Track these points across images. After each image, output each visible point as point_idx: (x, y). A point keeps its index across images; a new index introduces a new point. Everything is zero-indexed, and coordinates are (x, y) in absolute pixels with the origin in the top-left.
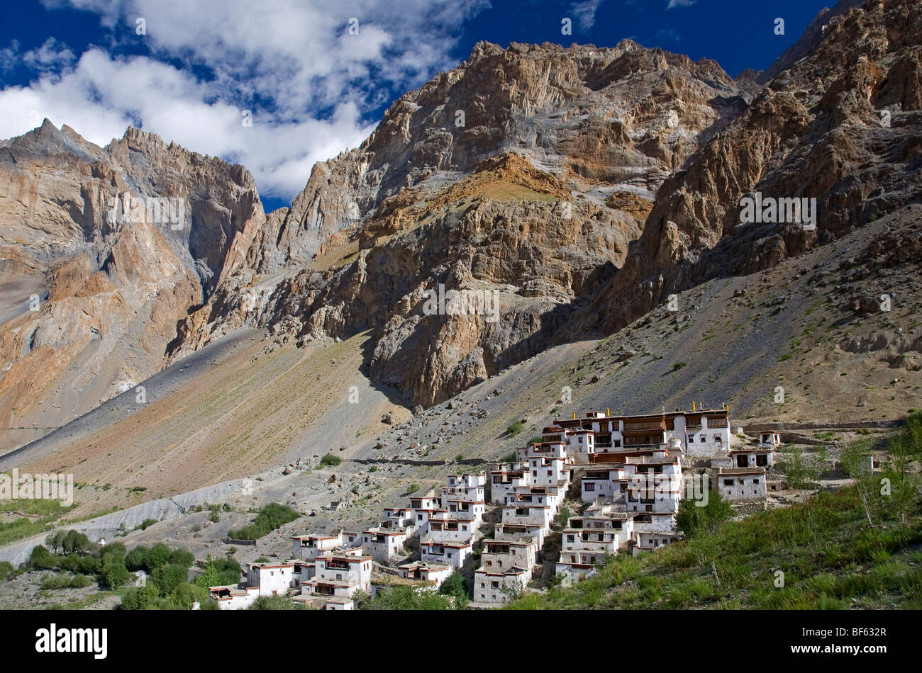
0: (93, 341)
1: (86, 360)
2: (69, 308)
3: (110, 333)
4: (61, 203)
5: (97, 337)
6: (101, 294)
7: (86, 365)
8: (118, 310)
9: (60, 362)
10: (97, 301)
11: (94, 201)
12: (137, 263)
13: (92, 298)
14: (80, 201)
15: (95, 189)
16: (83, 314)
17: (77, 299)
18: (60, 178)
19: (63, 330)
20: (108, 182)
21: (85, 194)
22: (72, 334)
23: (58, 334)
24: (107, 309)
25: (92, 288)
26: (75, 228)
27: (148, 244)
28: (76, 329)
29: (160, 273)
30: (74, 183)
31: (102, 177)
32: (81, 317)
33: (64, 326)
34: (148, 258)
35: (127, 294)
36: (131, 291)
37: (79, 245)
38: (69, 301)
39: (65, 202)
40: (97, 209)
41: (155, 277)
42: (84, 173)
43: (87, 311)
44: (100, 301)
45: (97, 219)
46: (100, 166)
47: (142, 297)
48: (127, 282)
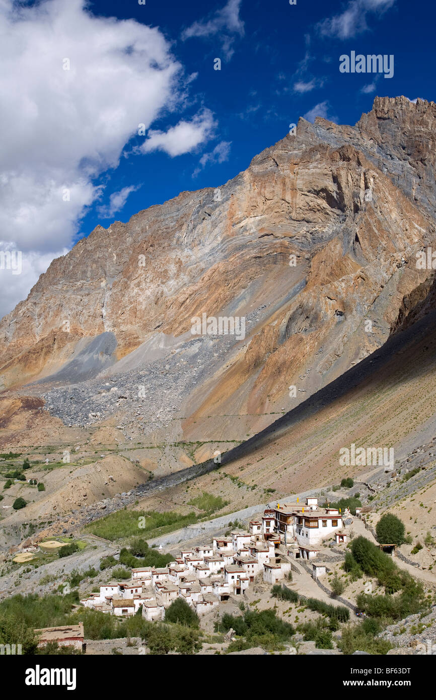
0: (339, 323)
1: (331, 342)
2: (315, 296)
3: (355, 313)
4: (317, 193)
5: (342, 318)
6: (344, 278)
7: (330, 348)
8: (362, 289)
9: (308, 348)
10: (340, 285)
11: (343, 185)
12: (382, 236)
13: (336, 283)
14: (332, 187)
15: (343, 173)
16: (328, 300)
17: (322, 287)
18: (314, 170)
19: (311, 318)
20: (354, 163)
21: (336, 179)
22: (319, 320)
23: (306, 322)
24: (351, 290)
25: (337, 272)
26: (330, 213)
27: (394, 215)
28: (322, 314)
29: (407, 242)
30: (326, 171)
31: (349, 160)
32: (326, 303)
33: (311, 314)
34: (394, 228)
35: (372, 271)
36: (376, 266)
37: (335, 228)
38: (314, 291)
39: (320, 191)
40: (346, 191)
41: (401, 247)
42: (333, 160)
43: (331, 296)
44: (343, 284)
45: (348, 201)
46: (346, 150)
48: (372, 257)
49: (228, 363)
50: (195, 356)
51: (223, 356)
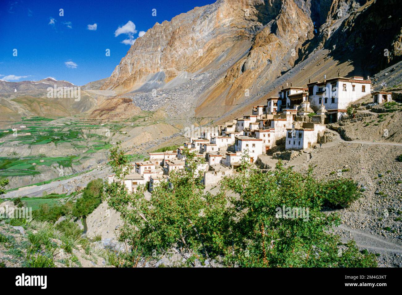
0: (268, 65)
1: (264, 73)
2: (257, 52)
3: (275, 60)
5: (269, 63)
6: (271, 43)
7: (264, 75)
8: (279, 49)
9: (253, 76)
10: (269, 47)
12: (289, 26)
13: (267, 46)
16: (263, 54)
17: (260, 47)
19: (255, 62)
22: (259, 63)
23: (253, 64)
24: (274, 49)
25: (268, 41)
27: (294, 16)
28: (260, 60)
29: (299, 29)
33: (255, 60)
34: (294, 22)
35: (283, 42)
36: (285, 39)
38: (257, 49)
39: (259, 6)
41: (297, 31)
43: (265, 52)
44: (271, 47)
47: (291, 41)
48: (284, 36)
49: (216, 83)
50: (201, 81)
51: (214, 81)
